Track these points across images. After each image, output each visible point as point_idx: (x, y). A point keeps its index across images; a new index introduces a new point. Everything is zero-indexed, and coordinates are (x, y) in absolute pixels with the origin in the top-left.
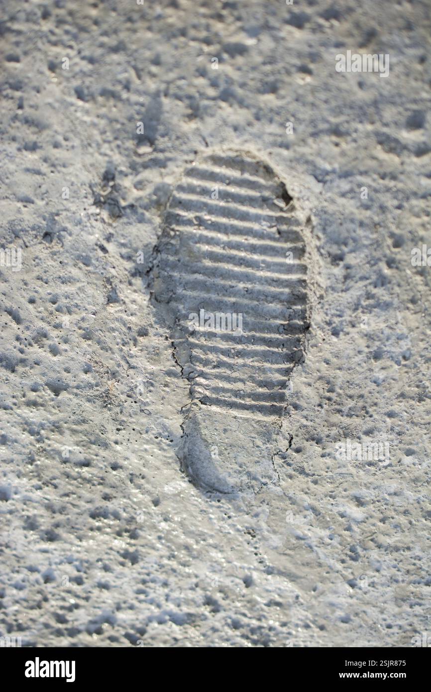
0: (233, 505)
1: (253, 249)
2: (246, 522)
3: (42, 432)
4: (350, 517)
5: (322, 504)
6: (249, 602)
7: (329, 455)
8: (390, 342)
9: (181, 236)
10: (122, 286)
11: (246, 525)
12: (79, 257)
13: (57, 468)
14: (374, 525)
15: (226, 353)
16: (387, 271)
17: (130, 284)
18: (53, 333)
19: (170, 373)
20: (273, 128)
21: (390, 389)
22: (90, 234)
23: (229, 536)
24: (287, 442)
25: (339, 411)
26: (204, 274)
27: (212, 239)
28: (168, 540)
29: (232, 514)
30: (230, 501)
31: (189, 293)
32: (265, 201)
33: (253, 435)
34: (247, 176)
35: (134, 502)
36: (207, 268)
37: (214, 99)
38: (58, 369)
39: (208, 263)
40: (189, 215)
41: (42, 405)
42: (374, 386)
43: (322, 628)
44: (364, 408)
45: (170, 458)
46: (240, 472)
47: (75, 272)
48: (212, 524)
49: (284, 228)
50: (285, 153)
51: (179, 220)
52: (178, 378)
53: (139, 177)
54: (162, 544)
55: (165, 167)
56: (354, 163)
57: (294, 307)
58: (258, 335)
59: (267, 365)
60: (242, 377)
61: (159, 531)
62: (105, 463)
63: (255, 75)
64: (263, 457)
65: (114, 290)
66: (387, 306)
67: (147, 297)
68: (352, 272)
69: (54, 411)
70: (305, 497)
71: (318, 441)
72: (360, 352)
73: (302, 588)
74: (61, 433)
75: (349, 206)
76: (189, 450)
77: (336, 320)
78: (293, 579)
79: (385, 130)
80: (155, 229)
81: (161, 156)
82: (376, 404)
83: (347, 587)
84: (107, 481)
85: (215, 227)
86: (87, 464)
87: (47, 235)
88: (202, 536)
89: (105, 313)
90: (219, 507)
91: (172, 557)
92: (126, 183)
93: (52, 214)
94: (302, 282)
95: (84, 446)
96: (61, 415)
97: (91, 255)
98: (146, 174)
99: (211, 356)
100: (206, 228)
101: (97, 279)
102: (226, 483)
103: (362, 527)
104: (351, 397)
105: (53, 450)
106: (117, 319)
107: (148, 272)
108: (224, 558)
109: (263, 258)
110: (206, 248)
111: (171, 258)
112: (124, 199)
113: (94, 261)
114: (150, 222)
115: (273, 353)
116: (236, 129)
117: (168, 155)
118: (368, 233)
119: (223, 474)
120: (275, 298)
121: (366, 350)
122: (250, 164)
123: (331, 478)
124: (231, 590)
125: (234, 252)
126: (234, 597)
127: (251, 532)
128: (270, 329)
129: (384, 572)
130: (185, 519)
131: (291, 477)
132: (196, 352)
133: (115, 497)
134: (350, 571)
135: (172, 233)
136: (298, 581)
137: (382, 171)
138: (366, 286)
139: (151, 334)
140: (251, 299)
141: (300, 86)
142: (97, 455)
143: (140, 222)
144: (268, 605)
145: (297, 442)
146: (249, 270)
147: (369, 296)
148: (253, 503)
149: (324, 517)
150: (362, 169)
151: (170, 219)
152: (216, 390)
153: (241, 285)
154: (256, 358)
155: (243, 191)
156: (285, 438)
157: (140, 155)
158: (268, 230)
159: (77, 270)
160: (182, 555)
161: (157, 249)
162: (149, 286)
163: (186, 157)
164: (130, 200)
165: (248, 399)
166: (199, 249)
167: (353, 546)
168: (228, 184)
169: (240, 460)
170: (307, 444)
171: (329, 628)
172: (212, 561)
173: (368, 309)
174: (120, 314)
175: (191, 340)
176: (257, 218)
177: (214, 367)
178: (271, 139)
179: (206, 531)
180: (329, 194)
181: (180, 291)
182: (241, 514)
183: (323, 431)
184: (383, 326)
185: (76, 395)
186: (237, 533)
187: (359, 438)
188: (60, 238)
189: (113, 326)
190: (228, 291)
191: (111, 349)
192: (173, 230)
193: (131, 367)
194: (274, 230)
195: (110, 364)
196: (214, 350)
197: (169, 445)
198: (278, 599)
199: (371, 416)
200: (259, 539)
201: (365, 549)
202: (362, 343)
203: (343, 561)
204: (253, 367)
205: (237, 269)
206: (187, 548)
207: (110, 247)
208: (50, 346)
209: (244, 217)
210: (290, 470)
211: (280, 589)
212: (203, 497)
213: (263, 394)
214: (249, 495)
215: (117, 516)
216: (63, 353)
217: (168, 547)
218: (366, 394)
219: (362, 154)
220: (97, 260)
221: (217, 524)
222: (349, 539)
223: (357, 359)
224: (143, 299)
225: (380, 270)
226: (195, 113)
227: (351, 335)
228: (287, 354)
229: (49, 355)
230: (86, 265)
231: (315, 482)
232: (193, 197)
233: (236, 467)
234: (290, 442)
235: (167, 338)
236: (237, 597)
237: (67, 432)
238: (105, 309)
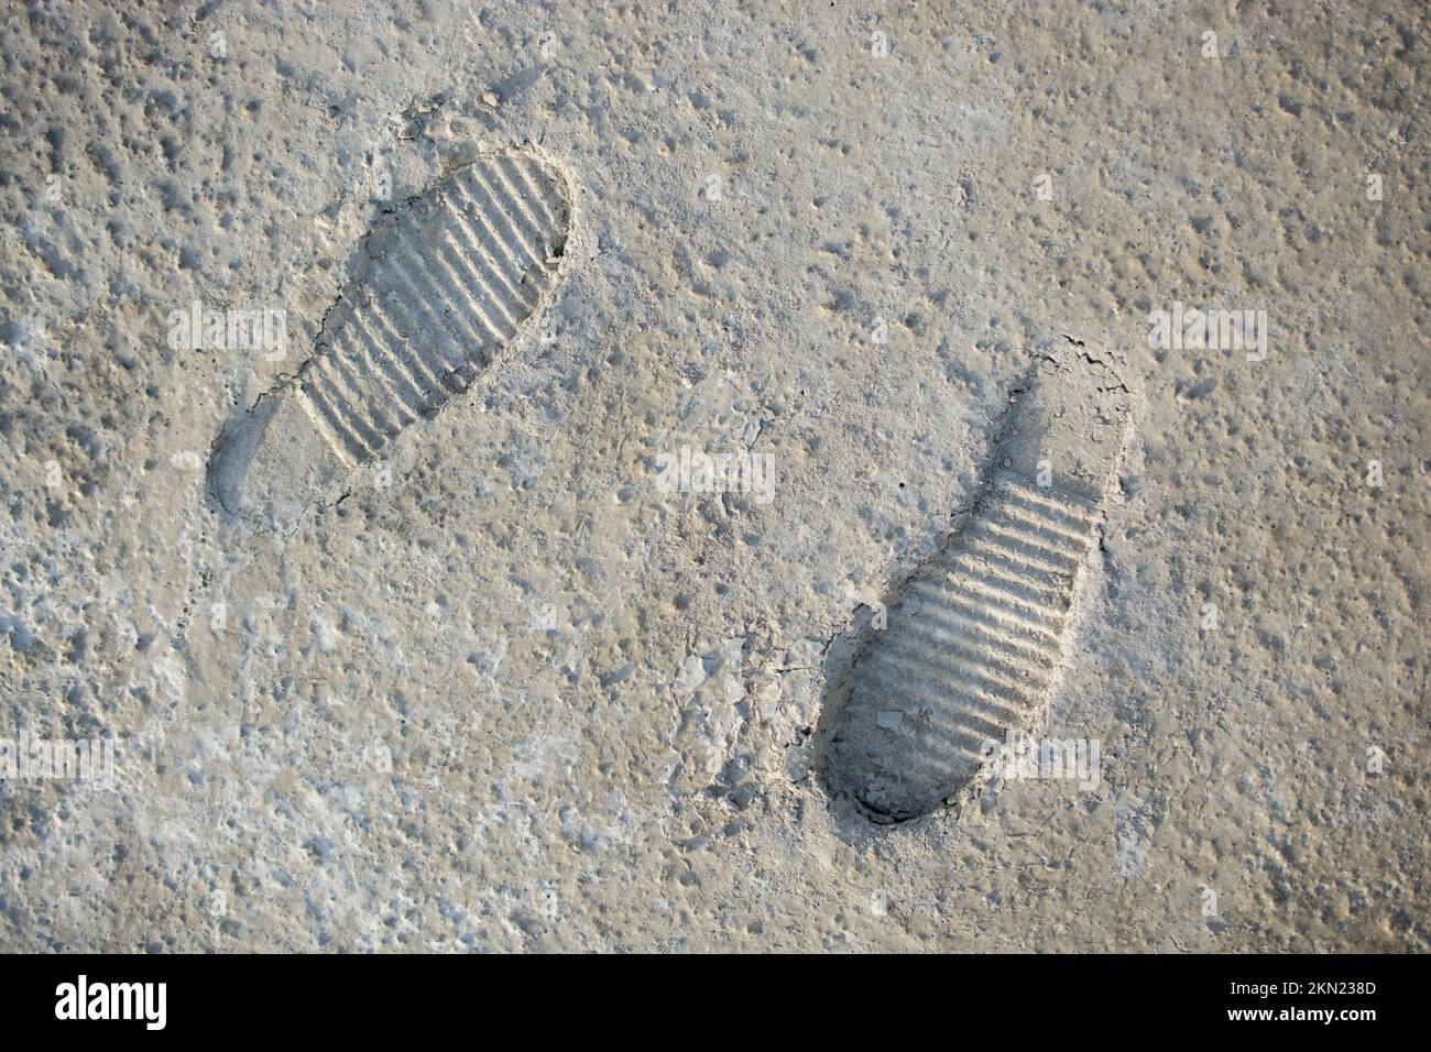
0: (221, 528)
1: (489, 276)
2: (215, 562)
3: (124, 297)
4: (318, 637)
5: (308, 598)
6: (117, 674)
7: (366, 541)
8: (525, 457)
9: (442, 209)
10: (351, 205)
11: (211, 565)
12: (340, 151)
13: (94, 349)
14: (333, 666)
15: (374, 352)
16: (583, 379)
17: (361, 208)
18: (243, 204)
19: (307, 326)
20: (604, 172)
21: (484, 509)
22: (371, 139)
23: (181, 566)
24: (339, 495)
25: (419, 496)
26: (427, 263)
27: (465, 236)
28: (115, 525)
29: (210, 538)
30: (222, 522)
31: (397, 267)
32: (539, 240)
33: (315, 467)
34: (545, 204)
35: (127, 449)
36: (434, 260)
37: (581, 108)
38: (208, 243)
39: (440, 256)
40: (467, 197)
41: (154, 268)
42: (472, 493)
43: (160, 770)
44: (444, 511)
45: (216, 420)
46: (263, 498)
47: (323, 162)
48: (179, 535)
49: (532, 279)
50: (595, 199)
51: (454, 193)
52: (309, 337)
53: (463, 120)
54: (103, 524)
55: (491, 130)
56: (640, 255)
57: (472, 364)
58: (418, 359)
59: (397, 399)
60: (364, 391)
61: (118, 505)
62: (146, 381)
63: (631, 117)
64: (301, 498)
65: (340, 204)
66: (555, 415)
67: (363, 232)
68: (556, 354)
69: (159, 281)
70: (299, 575)
71: (370, 516)
72: (492, 444)
73: (189, 695)
74: (141, 312)
75: (605, 289)
76: (237, 436)
77: (502, 391)
78: (192, 673)
79: (688, 246)
80: (430, 177)
81: (497, 118)
82: (457, 516)
83: (237, 731)
84: (127, 403)
85: (478, 227)
86: (128, 366)
87: (335, 109)
88: (152, 544)
89: (308, 222)
90: (205, 519)
91: (98, 549)
92: (448, 116)
93: (358, 95)
94: (499, 346)
95: (147, 344)
96: (161, 293)
97: (353, 158)
98: (472, 123)
99: (358, 345)
100: (469, 221)
101: (335, 183)
102: (236, 501)
103: (319, 659)
104: (443, 488)
105: (112, 324)
106: (313, 236)
107: (386, 212)
108: (148, 592)
109: (489, 291)
110: (451, 240)
111: (414, 222)
112: (432, 128)
113: (349, 165)
114: (433, 166)
115: (413, 392)
116: (575, 147)
117: (503, 122)
118: (598, 328)
119: (243, 488)
120: (465, 340)
121: (499, 447)
122: (556, 197)
123: (344, 572)
124: (115, 642)
125: (470, 265)
126: (108, 655)
127: (207, 577)
128: (432, 365)
129: (290, 741)
130: (157, 509)
131: (307, 539)
132: (349, 329)
133: (115, 428)
134: (259, 710)
135: (438, 199)
136: (195, 681)
137: (657, 281)
138: (554, 378)
139: (331, 270)
140: (444, 322)
141: (655, 154)
142: (148, 364)
143: (425, 159)
144: (133, 693)
145: (346, 505)
146: (467, 294)
147: (549, 390)
148: (243, 543)
149: (293, 617)
150: (642, 266)
151: (448, 185)
152: (329, 385)
153: (447, 301)
154: (394, 382)
155: (530, 216)
156: (341, 490)
157: (481, 100)
158: (518, 269)
159: (327, 162)
160: (112, 552)
161: (412, 201)
162: (374, 223)
163: (515, 138)
164: (435, 135)
165: (347, 419)
166: (445, 235)
167: (291, 678)
168: (523, 198)
169: (275, 484)
170: (357, 511)
171: (168, 776)
172: (131, 586)
173: (538, 403)
174: (322, 234)
175: (358, 313)
176: (518, 250)
177: (350, 357)
178: (596, 179)
179: (163, 541)
180: (597, 266)
181: (392, 258)
182: (219, 545)
183: (383, 509)
184: (535, 433)
185: (198, 283)
186: (193, 567)
187: (410, 543)
188: (343, 120)
189: (303, 239)
190: (432, 296)
191: (278, 260)
192: (441, 197)
193: (278, 292)
194: (523, 273)
195: (261, 275)
196: (367, 340)
197: (229, 405)
198: (152, 694)
199: (442, 526)
200: (207, 593)
201: (298, 692)
202: (503, 435)
203: (263, 691)
204: (383, 388)
205: (458, 283)
206: (124, 549)
207: (378, 160)
208: (226, 214)
209: (509, 239)
210: (313, 531)
211: (166, 679)
212: (202, 495)
213: (366, 426)
214: (246, 531)
215: (93, 454)
216: (231, 231)
217: (106, 533)
218: (459, 498)
219: (653, 253)
220: (354, 166)
221: (185, 540)
222: (293, 666)
223: (483, 451)
224: (358, 231)
225: (578, 374)
226: (556, 107)
227: (499, 419)
228: (423, 404)
229: (217, 222)
230: (340, 163)
231: (324, 565)
232: (484, 184)
233: (265, 489)
234: (342, 498)
235: (339, 288)
236: (113, 657)
237: (147, 316)
238: (313, 217)
